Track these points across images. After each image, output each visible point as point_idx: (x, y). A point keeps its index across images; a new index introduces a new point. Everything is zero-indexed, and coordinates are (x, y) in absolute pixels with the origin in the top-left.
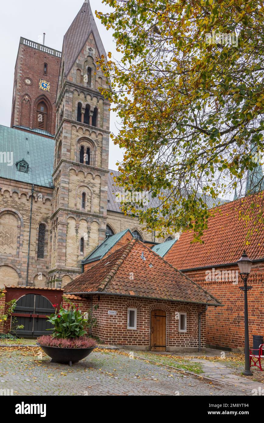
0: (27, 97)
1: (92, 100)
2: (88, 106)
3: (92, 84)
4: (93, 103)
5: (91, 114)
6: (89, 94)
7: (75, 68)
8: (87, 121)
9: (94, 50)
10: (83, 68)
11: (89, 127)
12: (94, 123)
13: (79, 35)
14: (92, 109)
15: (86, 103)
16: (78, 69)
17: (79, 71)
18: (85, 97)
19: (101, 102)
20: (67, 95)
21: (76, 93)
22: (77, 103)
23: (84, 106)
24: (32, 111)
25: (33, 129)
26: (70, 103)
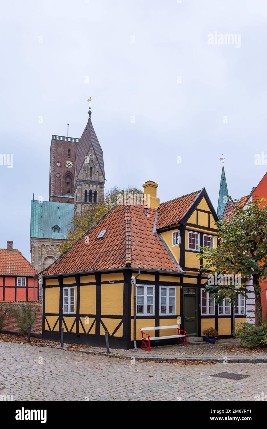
0: (58, 175)
1: (93, 186)
2: (91, 191)
3: (93, 177)
4: (94, 188)
5: (93, 195)
6: (91, 184)
7: (82, 170)
8: (90, 201)
9: (93, 155)
10: (87, 168)
11: (92, 203)
12: (95, 201)
13: (84, 147)
14: (93, 192)
15: (89, 189)
16: (84, 170)
17: (85, 171)
18: (89, 186)
19: (99, 186)
20: (78, 187)
21: (83, 185)
22: (84, 191)
23: (88, 191)
24: (62, 184)
25: (63, 195)
26: (80, 192)
